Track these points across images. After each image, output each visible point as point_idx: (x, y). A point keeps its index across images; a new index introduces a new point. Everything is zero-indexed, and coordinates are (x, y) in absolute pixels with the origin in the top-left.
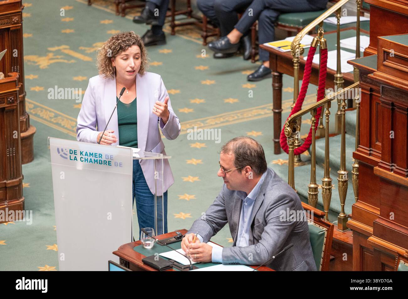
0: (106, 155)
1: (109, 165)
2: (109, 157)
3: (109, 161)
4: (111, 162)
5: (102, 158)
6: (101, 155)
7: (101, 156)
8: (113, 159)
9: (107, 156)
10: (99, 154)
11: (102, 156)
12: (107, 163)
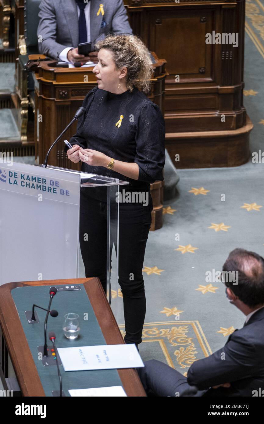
0: (51, 181)
1: (54, 192)
2: (55, 183)
3: (54, 188)
4: (56, 189)
5: (45, 184)
6: (44, 181)
8: (58, 186)
10: (43, 179)
11: (46, 181)
12: (52, 190)
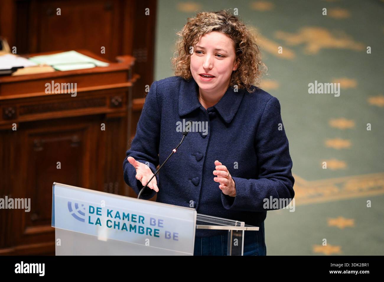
0: (151, 219)
1: (155, 236)
2: (157, 222)
3: (155, 230)
4: (158, 230)
5: (143, 223)
6: (142, 219)
7: (142, 221)
8: (162, 227)
9: (153, 221)
10: (140, 217)
11: (144, 219)
12: (153, 233)
